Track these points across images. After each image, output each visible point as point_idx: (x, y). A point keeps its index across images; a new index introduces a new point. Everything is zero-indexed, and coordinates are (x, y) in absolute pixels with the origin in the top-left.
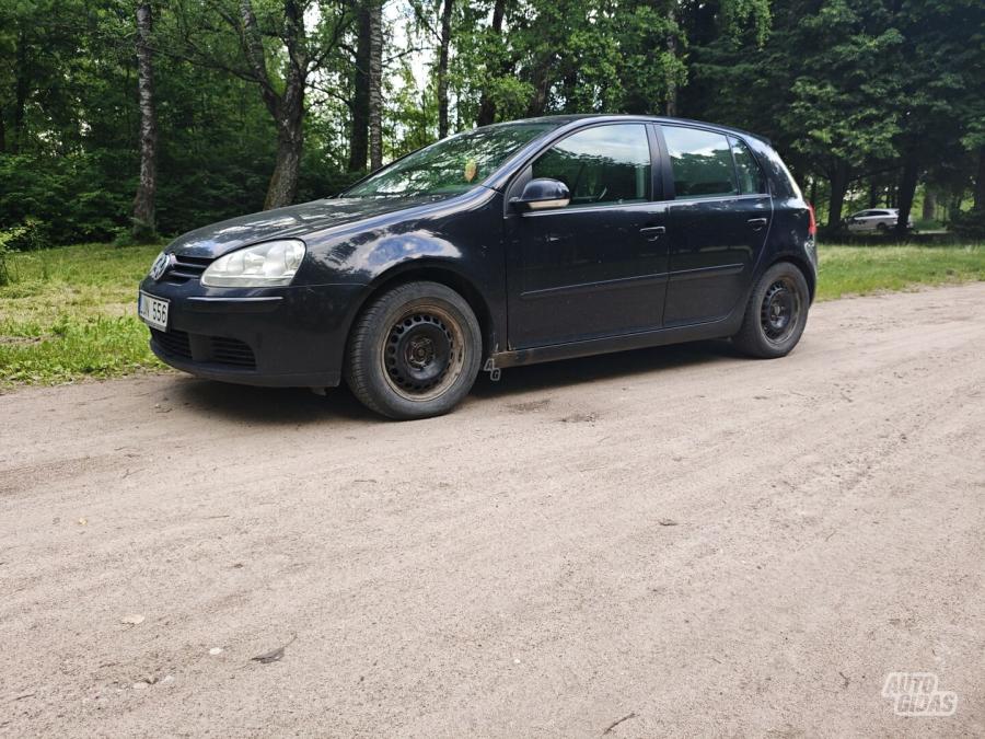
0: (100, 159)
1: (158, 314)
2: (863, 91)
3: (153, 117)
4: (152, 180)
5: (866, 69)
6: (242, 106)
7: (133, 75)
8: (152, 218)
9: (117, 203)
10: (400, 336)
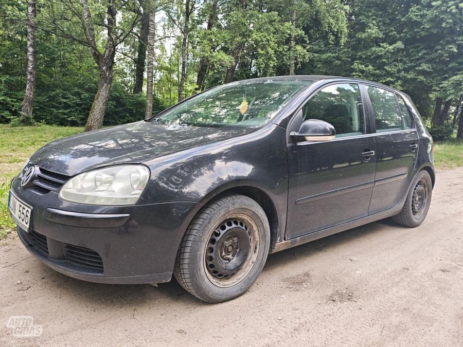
0: (5, 81)
1: (22, 216)
2: (386, 69)
3: (34, 61)
4: (32, 93)
5: (387, 59)
6: (81, 59)
7: (25, 40)
8: (31, 112)
9: (12, 103)
10: (218, 239)
